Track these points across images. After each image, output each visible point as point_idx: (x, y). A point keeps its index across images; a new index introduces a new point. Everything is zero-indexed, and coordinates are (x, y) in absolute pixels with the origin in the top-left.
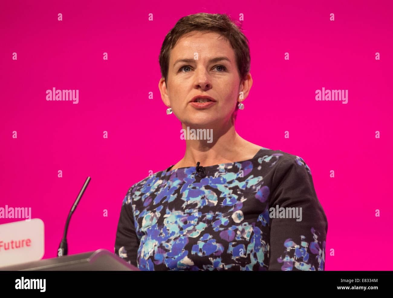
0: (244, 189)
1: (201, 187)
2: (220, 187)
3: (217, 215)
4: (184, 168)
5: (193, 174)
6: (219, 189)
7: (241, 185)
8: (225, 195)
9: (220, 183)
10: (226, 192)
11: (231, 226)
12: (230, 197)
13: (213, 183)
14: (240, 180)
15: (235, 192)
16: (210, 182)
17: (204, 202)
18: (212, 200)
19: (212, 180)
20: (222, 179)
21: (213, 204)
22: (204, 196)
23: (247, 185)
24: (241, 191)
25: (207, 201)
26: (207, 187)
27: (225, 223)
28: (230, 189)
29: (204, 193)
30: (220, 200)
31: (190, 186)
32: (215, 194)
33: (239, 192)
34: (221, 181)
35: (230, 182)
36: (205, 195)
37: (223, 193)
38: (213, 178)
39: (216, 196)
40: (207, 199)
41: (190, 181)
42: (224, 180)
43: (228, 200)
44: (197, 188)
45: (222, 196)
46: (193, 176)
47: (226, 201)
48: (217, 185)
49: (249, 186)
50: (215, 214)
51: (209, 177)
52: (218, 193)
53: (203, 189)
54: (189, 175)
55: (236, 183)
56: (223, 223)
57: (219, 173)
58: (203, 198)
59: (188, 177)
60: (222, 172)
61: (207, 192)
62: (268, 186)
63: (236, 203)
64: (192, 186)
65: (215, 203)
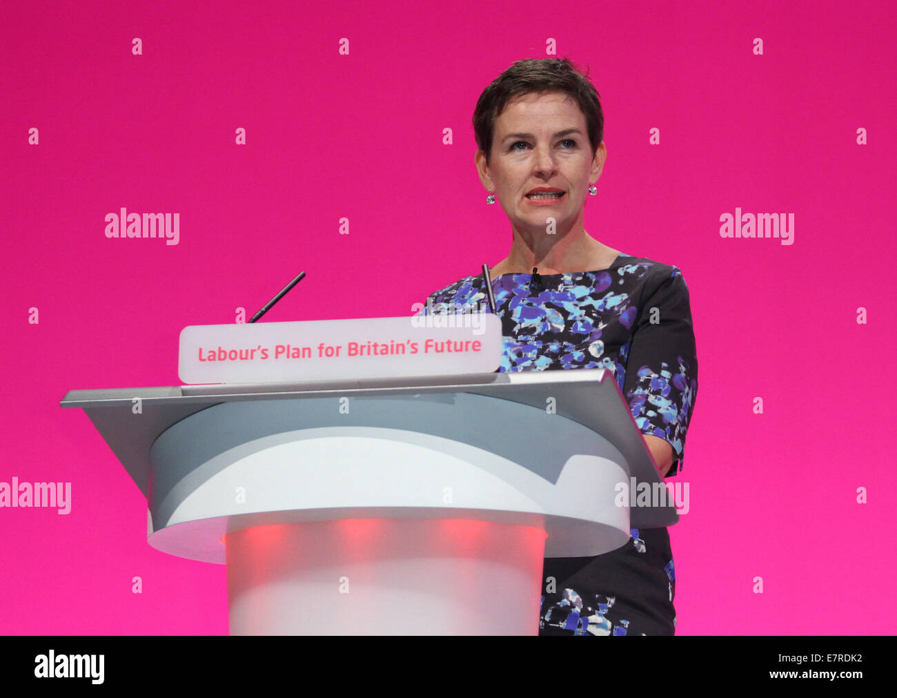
0: (602, 310)
1: (539, 304)
2: (568, 306)
3: (566, 347)
4: (512, 274)
5: (527, 284)
6: (566, 309)
7: (597, 304)
8: (575, 317)
9: (566, 299)
10: (576, 312)
11: (588, 363)
12: (582, 321)
13: (556, 299)
14: (595, 296)
15: (588, 314)
16: (553, 298)
17: (545, 326)
18: (556, 324)
19: (554, 294)
20: (569, 295)
21: (559, 329)
22: (545, 318)
23: (605, 305)
24: (598, 312)
25: (549, 324)
26: (549, 305)
27: (579, 358)
28: (581, 308)
29: (544, 313)
30: (568, 324)
31: (523, 300)
32: (560, 315)
33: (594, 315)
34: (568, 296)
35: (582, 299)
36: (547, 316)
37: (573, 314)
38: (557, 292)
39: (561, 318)
40: (549, 322)
41: (522, 294)
42: (573, 295)
43: (580, 324)
44: (535, 304)
45: (570, 318)
46: (527, 287)
47: (577, 325)
48: (563, 302)
49: (608, 307)
50: (562, 345)
51: (550, 291)
52: (565, 314)
53: (543, 306)
54: (521, 286)
55: (589, 301)
56: (576, 358)
57: (564, 285)
58: (543, 320)
59: (519, 287)
60: (568, 285)
61: (549, 311)
62: (637, 307)
63: (593, 331)
64: (526, 301)
65: (562, 328)
